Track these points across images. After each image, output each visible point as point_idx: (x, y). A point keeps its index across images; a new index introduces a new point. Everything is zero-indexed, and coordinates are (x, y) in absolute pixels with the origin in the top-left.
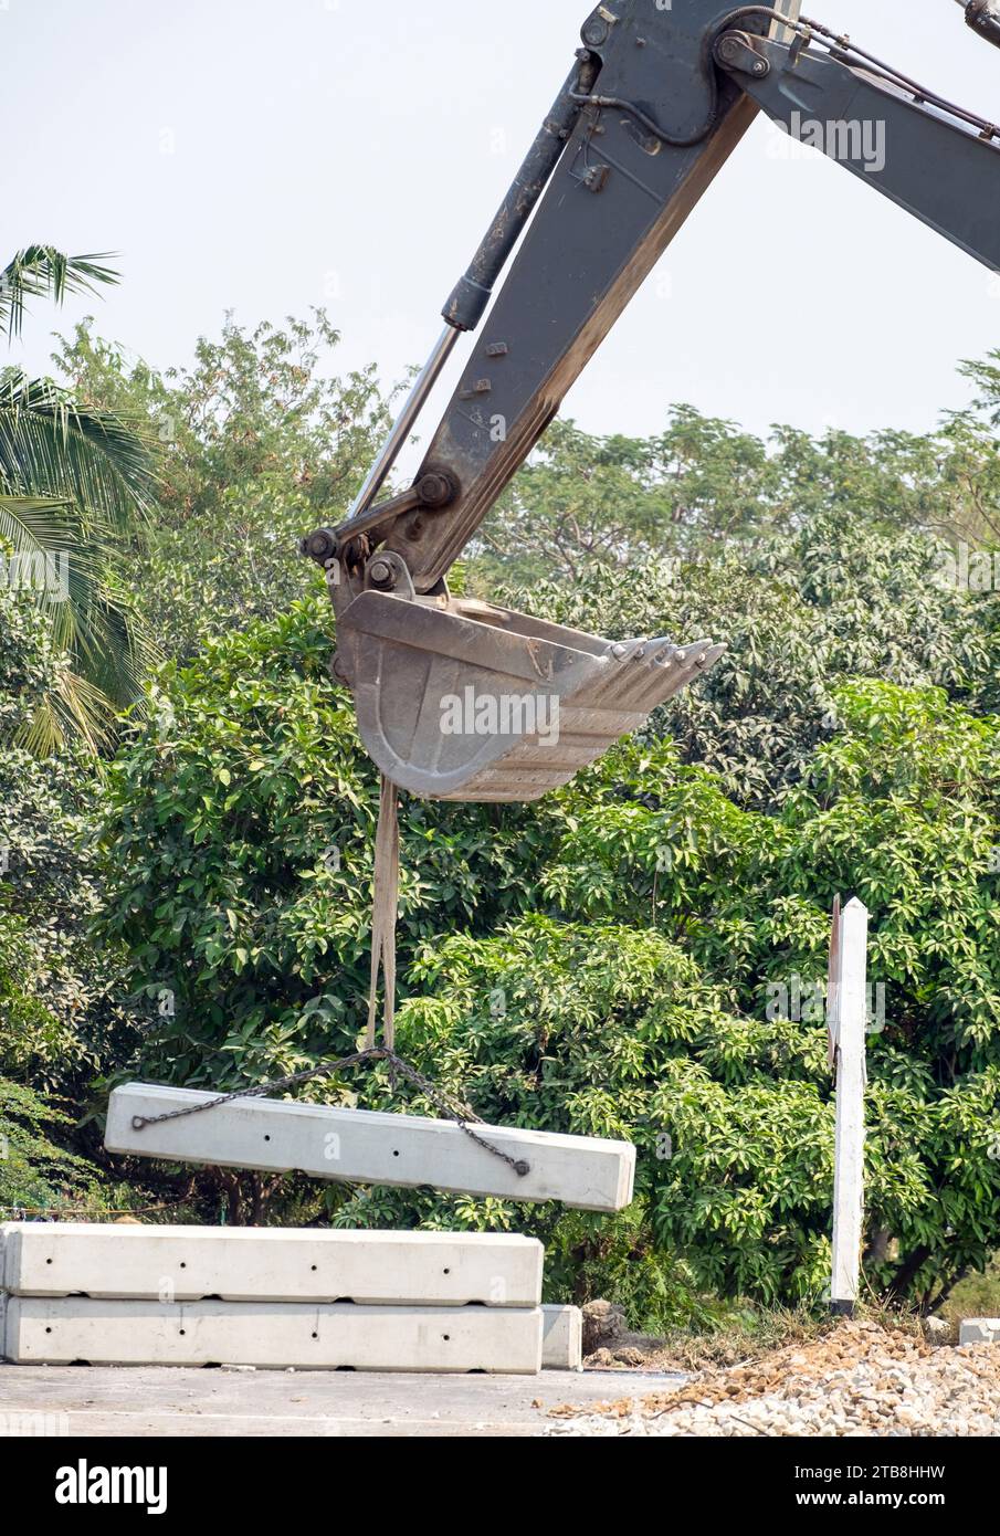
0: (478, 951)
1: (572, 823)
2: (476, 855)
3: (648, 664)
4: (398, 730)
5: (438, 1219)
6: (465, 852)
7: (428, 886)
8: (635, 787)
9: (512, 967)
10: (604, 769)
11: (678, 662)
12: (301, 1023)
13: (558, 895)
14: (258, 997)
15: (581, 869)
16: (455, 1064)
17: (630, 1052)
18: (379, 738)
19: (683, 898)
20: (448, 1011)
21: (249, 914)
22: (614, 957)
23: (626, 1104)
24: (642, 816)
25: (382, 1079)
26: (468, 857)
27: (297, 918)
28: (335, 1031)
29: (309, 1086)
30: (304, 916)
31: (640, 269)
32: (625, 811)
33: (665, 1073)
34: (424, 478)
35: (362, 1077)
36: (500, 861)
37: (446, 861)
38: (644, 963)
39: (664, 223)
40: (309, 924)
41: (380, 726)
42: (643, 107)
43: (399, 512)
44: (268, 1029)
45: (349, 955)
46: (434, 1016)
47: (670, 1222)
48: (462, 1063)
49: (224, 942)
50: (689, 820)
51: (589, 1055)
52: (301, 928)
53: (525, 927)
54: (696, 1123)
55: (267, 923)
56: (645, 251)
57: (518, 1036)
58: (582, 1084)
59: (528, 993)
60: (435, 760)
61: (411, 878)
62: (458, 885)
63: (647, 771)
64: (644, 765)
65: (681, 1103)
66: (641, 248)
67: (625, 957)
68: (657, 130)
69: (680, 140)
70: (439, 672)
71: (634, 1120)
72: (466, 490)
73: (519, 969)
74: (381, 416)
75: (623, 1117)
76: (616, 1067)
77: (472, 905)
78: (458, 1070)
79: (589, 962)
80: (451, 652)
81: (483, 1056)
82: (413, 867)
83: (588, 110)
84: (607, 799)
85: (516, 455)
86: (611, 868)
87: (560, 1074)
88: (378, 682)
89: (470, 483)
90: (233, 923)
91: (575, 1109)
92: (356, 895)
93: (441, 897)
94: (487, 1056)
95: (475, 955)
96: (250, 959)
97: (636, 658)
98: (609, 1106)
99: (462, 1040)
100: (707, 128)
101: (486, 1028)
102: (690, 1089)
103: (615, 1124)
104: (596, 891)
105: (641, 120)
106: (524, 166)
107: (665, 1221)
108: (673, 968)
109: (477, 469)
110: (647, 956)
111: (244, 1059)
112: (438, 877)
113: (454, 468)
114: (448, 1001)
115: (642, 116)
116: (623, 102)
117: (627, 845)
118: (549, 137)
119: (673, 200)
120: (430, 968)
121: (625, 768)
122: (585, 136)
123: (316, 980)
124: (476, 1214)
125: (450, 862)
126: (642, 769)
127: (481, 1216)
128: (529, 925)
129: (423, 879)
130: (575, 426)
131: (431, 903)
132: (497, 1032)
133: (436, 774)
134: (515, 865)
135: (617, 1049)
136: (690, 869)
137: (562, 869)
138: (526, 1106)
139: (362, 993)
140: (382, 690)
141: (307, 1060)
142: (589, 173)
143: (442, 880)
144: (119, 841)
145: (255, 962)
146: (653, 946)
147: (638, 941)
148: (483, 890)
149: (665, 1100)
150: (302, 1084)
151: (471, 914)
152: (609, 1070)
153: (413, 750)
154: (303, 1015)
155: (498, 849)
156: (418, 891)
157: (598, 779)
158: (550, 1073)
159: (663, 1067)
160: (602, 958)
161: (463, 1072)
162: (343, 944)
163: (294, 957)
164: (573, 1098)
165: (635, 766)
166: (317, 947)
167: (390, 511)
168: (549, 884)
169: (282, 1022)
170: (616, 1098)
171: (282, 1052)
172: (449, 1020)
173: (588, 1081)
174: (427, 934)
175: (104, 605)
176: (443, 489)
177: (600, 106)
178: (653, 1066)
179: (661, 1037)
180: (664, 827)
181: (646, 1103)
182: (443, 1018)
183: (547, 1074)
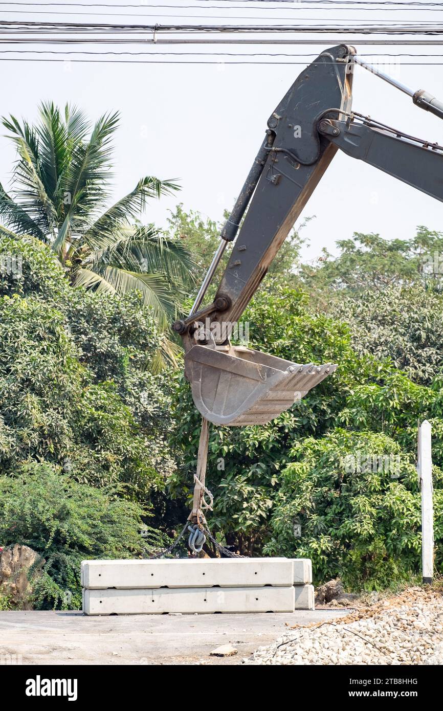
0: (317, 444)
1: (352, 392)
2: (316, 406)
3: (305, 373)
4: (208, 399)
5: (303, 548)
6: (311, 405)
7: (297, 419)
8: (377, 377)
9: (329, 449)
10: (365, 371)
11: (318, 372)
12: (250, 474)
13: (345, 421)
14: (234, 464)
15: (354, 410)
16: (307, 488)
17: (375, 481)
18: (201, 402)
19: (394, 420)
20: (304, 468)
21: (228, 433)
22: (366, 444)
23: (374, 501)
24: (377, 389)
25: (281, 494)
26: (312, 407)
27: (246, 434)
28: (263, 477)
29: (254, 498)
30: (249, 433)
31: (296, 213)
32: (370, 387)
33: (389, 488)
34: (217, 300)
35: (274, 494)
36: (325, 408)
37: (304, 409)
38: (379, 446)
39: (303, 195)
40: (251, 436)
41: (201, 397)
42: (293, 151)
43: (209, 313)
44: (237, 477)
45: (267, 447)
46: (299, 470)
47: (392, 546)
48: (310, 487)
49: (219, 444)
50: (395, 389)
51: (359, 483)
52: (248, 438)
53: (336, 433)
54: (400, 507)
55: (236, 435)
56: (296, 207)
57: (332, 476)
58: (356, 494)
59: (335, 459)
60: (222, 411)
61: (290, 416)
62: (309, 418)
63: (381, 371)
64: (380, 368)
65: (394, 500)
66: (295, 205)
67: (371, 443)
68: (298, 160)
69: (307, 163)
70: (225, 377)
71: (377, 507)
72: (234, 303)
73: (331, 450)
74: (295, 237)
75: (373, 506)
76: (369, 487)
77: (314, 426)
78: (309, 490)
79: (358, 446)
80: (228, 369)
81: (318, 484)
82: (292, 412)
83: (271, 153)
84: (366, 382)
85: (252, 289)
86: (366, 410)
87: (348, 490)
88: (200, 380)
89: (235, 301)
90: (222, 436)
91: (354, 504)
92: (269, 424)
93: (302, 423)
94: (320, 484)
95: (315, 445)
96: (229, 450)
97: (300, 372)
98: (367, 502)
99: (311, 479)
100: (317, 158)
101: (319, 473)
102: (398, 494)
103: (370, 509)
104: (361, 418)
105: (292, 156)
106: (249, 176)
107: (390, 545)
108: (390, 447)
109: (237, 295)
110: (380, 443)
111: (228, 489)
112: (301, 415)
113: (229, 295)
114: (305, 464)
115: (292, 155)
116: (284, 149)
117: (371, 400)
118: (257, 165)
119: (306, 186)
120: (297, 451)
121: (372, 370)
122: (271, 163)
123: (255, 457)
124: (317, 546)
125: (305, 409)
126: (379, 370)
127: (319, 546)
128: (338, 432)
129: (295, 417)
130: (379, 236)
131: (298, 426)
132: (324, 475)
133: (223, 417)
134: (331, 410)
135: (369, 479)
136: (396, 408)
137: (347, 410)
138: (336, 503)
139: (273, 461)
140: (202, 383)
141: (253, 489)
142: (273, 178)
143: (303, 416)
144: (178, 406)
145: (231, 451)
146: (382, 439)
147: (376, 438)
148: (319, 420)
149: (389, 498)
150: (251, 498)
151: (314, 429)
152: (367, 488)
153: (214, 407)
154: (250, 471)
155: (324, 403)
156: (293, 421)
157: (362, 375)
158: (344, 490)
159: (388, 486)
160: (363, 445)
161: (311, 491)
162: (265, 442)
163: (246, 449)
164: (353, 499)
165: (377, 369)
166: (254, 445)
167: (205, 313)
168: (342, 416)
169: (242, 474)
170: (370, 499)
171: (242, 486)
172: (305, 471)
173: (359, 492)
174: (297, 438)
175: (182, 314)
176: (224, 303)
177: (276, 152)
178: (384, 486)
179: (387, 474)
180: (385, 392)
181: (382, 500)
182: (303, 470)
183: (343, 490)
